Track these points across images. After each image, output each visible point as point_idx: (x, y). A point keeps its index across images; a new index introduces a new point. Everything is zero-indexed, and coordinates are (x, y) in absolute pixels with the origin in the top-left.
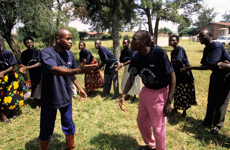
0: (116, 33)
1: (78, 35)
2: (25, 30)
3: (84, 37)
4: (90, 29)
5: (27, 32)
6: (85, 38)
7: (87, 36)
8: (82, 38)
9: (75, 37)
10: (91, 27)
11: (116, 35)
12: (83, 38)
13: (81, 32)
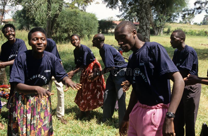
0: (144, 24)
1: (97, 26)
2: (22, 15)
3: (109, 29)
4: (118, 16)
5: (25, 18)
6: (109, 31)
7: (113, 28)
8: (105, 30)
9: (91, 28)
10: (121, 13)
11: (145, 26)
12: (107, 29)
13: (105, 20)
